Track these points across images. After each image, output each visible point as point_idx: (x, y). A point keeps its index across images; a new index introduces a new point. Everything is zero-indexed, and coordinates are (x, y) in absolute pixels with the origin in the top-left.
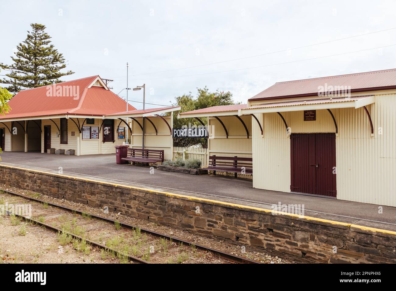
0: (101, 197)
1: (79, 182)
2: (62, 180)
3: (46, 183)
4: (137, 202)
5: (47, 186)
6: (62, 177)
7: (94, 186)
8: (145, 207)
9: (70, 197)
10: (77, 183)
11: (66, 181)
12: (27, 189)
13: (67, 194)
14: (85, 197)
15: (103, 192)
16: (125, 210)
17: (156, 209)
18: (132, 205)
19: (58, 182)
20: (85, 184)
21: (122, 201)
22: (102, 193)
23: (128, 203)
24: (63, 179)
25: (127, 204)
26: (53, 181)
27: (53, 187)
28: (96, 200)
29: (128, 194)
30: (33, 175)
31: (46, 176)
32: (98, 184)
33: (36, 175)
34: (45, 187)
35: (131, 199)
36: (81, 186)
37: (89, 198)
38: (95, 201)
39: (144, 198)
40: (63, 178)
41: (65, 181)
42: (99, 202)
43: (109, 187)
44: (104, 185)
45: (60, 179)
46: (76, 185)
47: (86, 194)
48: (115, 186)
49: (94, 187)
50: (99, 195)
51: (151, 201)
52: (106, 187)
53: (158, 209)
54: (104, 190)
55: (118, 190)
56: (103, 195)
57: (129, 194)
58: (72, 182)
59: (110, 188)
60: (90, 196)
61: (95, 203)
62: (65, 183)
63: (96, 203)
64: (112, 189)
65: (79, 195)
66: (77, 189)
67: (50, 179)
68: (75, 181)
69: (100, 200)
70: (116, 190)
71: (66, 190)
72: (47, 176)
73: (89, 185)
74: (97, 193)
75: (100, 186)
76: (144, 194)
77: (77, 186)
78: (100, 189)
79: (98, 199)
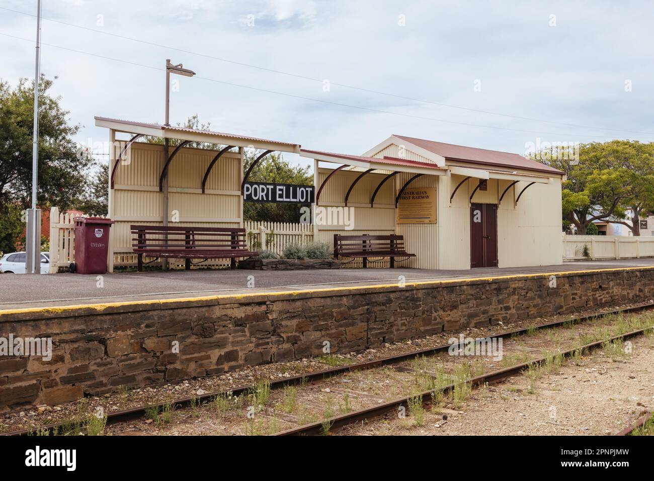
0: (468, 308)
1: (424, 291)
2: (382, 299)
3: (325, 320)
4: (517, 297)
5: (327, 329)
6: (381, 291)
7: (455, 290)
8: (526, 301)
9: (403, 331)
10: (420, 294)
11: (392, 296)
12: (226, 369)
13: (395, 328)
14: (438, 320)
15: (471, 297)
16: (503, 315)
17: (534, 299)
18: (511, 304)
19: (368, 304)
20: (438, 292)
21: (499, 302)
22: (469, 300)
23: (506, 303)
24: (381, 295)
25: (505, 305)
26: (349, 308)
27: (353, 324)
28: (460, 316)
29: (506, 288)
30: (264, 308)
31: (323, 300)
32: (461, 285)
33: (276, 307)
34: (319, 333)
35: (509, 295)
36: (430, 299)
37: (447, 319)
38: (458, 319)
39: (524, 288)
40: (381, 293)
41: (389, 297)
42: (466, 318)
43: (479, 285)
44: (472, 285)
45: (372, 296)
46: (418, 300)
47: (441, 313)
48: (488, 281)
49: (455, 292)
50: (464, 306)
51: (531, 290)
52: (474, 287)
53: (537, 298)
54: (473, 293)
55: (494, 286)
56: (472, 303)
57: (508, 287)
58: (408, 294)
59: (481, 286)
60: (449, 312)
61: (459, 323)
62: (390, 301)
63: (461, 322)
64: (485, 287)
65: (424, 319)
66: (420, 309)
67: (339, 306)
68: (415, 292)
69: (467, 313)
70: (490, 287)
71: (392, 319)
72: (328, 299)
73: (445, 293)
74: (461, 303)
75: (465, 287)
76: (522, 283)
77: (420, 301)
78: (466, 293)
79: (463, 313)
